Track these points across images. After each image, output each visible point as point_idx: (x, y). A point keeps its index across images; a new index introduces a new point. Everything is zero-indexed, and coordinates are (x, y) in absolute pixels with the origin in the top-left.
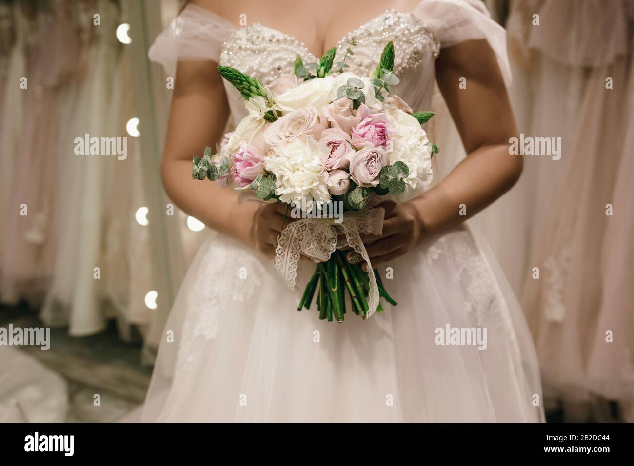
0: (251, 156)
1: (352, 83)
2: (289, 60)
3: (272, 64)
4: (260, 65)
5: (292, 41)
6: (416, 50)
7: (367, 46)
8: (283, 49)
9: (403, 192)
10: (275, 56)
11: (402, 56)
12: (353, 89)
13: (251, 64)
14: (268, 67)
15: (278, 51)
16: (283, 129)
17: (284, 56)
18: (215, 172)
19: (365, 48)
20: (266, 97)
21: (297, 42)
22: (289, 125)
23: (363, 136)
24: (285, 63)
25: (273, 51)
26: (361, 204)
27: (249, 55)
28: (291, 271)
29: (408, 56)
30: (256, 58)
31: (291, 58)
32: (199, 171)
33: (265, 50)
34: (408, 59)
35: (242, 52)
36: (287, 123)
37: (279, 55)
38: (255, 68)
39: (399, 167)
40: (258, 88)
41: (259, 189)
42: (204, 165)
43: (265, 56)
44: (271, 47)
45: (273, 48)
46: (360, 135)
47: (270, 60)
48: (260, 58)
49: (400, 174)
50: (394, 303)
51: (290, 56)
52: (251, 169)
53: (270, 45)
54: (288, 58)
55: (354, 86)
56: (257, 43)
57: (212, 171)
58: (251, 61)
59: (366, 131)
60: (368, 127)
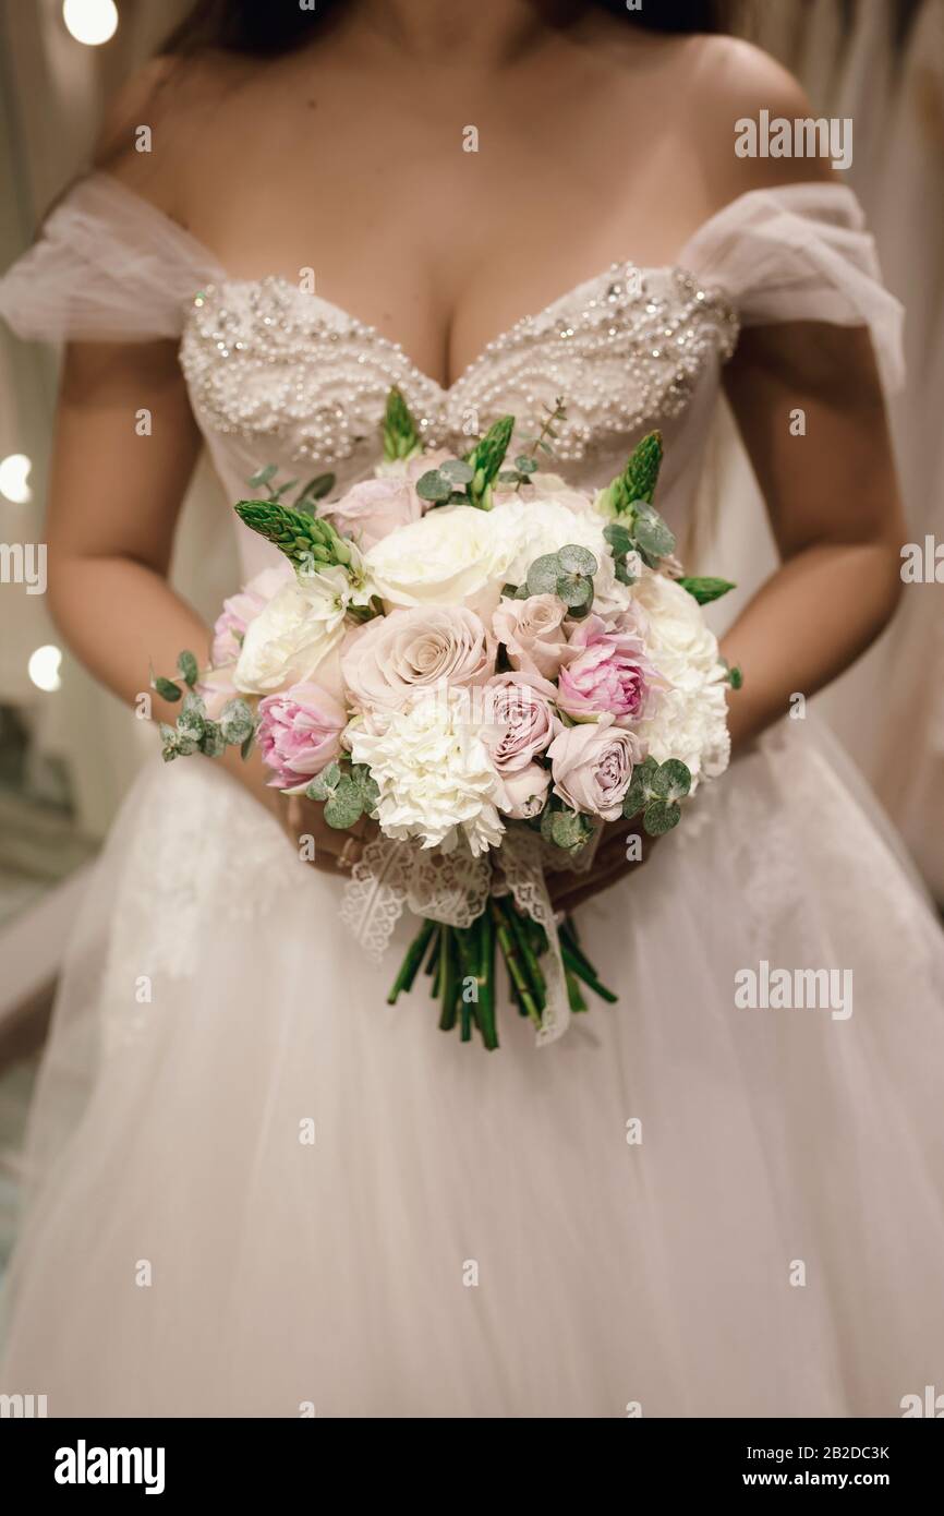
0: (314, 722)
1: (567, 561)
2: (361, 389)
3: (318, 396)
4: (289, 398)
5: (370, 341)
6: (680, 377)
7: (559, 360)
8: (348, 358)
9: (673, 826)
10: (326, 375)
11: (645, 394)
12: (572, 579)
13: (267, 396)
14: (309, 406)
15: (333, 364)
16: (392, 652)
17: (350, 378)
18: (216, 740)
19: (554, 368)
20: (347, 566)
21: (382, 341)
22: (408, 643)
23: (588, 694)
24: (352, 398)
25: (321, 363)
26: (575, 848)
27: (261, 370)
28: (381, 919)
29: (660, 393)
30: (279, 381)
31: (367, 384)
32: (178, 742)
33: (298, 359)
34: (662, 402)
35: (242, 362)
36: (400, 640)
37: (335, 374)
38: (275, 407)
39: (669, 773)
40: (329, 544)
41: (331, 804)
42: (192, 726)
43: (300, 378)
44: (316, 351)
45: (320, 356)
46: (581, 692)
47: (314, 387)
48: (287, 379)
49: (672, 791)
50: (610, 998)
51: (364, 379)
52: (315, 753)
53: (314, 349)
54: (359, 383)
55: (574, 571)
56: (280, 338)
57: (211, 737)
58: (265, 387)
59: (597, 684)
60: (601, 675)
